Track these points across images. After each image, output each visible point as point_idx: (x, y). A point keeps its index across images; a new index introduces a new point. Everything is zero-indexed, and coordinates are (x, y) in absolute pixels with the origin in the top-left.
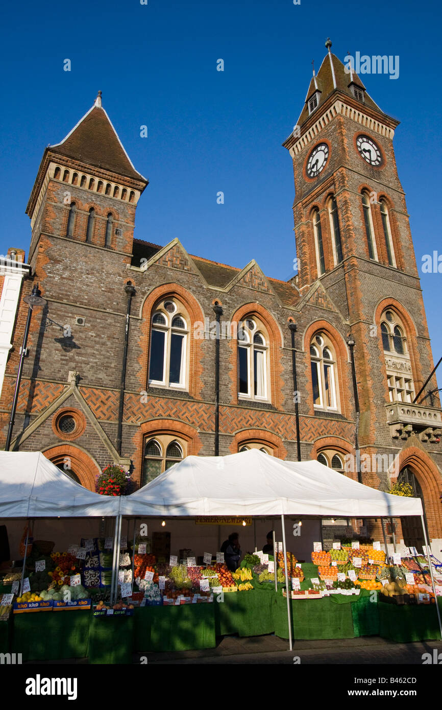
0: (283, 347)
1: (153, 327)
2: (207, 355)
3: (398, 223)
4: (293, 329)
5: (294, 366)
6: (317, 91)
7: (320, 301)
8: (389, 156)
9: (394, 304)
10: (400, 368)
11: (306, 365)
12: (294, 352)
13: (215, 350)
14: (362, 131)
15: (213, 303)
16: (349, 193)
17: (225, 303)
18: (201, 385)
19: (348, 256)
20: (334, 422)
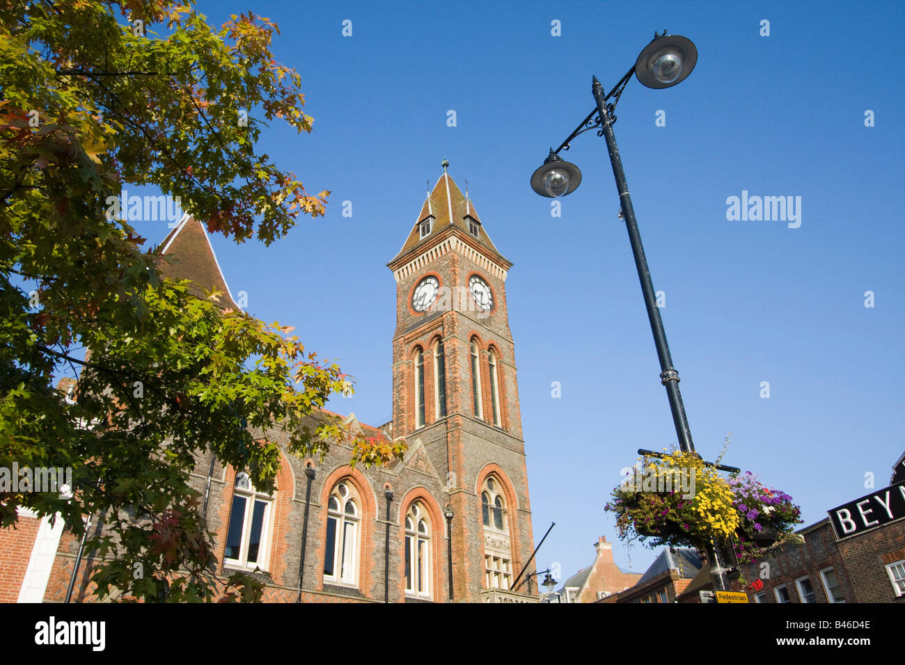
0: (377, 519)
1: (236, 491)
2: (294, 529)
3: (506, 376)
4: (389, 498)
5: (387, 543)
6: (431, 216)
7: (419, 464)
8: (500, 299)
9: (497, 471)
10: (499, 546)
11: (400, 541)
12: (388, 525)
13: (302, 522)
14: (476, 270)
15: (306, 464)
16: (458, 340)
17: (319, 464)
18: (284, 565)
19: (453, 412)
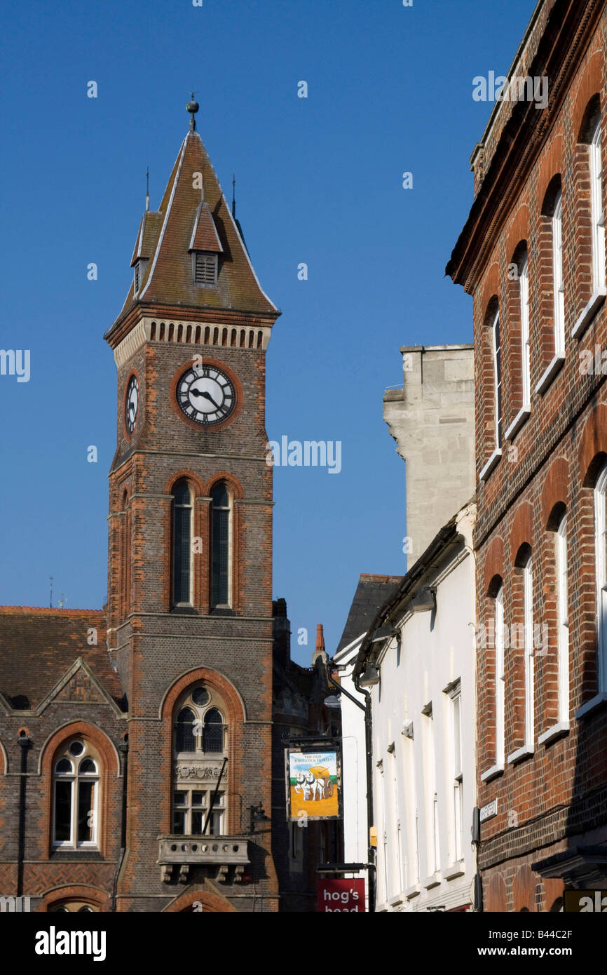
0: (5, 774)
3: (247, 524)
4: (26, 745)
5: (23, 797)
6: (140, 258)
7: (77, 692)
8: (248, 388)
9: (207, 678)
10: (203, 778)
12: (24, 778)
20: (79, 866)
